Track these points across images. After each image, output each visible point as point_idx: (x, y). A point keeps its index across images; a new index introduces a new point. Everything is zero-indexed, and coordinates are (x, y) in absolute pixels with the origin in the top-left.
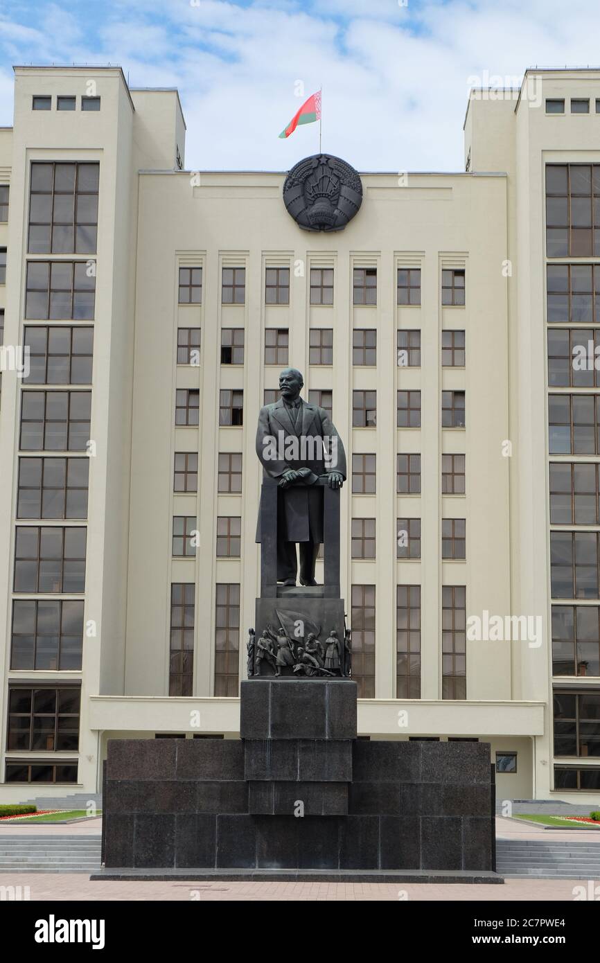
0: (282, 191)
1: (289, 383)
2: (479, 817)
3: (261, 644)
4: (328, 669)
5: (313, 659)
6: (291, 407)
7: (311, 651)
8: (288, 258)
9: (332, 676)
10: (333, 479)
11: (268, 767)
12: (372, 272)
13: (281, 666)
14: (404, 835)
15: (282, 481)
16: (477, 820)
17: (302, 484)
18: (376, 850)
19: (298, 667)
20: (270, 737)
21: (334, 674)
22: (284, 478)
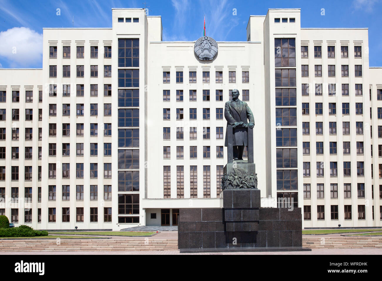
0: (194, 48)
1: (235, 94)
2: (298, 230)
3: (229, 178)
4: (251, 186)
5: (246, 183)
6: (236, 102)
7: (245, 180)
8: (196, 68)
9: (252, 188)
10: (251, 125)
11: (232, 217)
12: (221, 73)
13: (236, 185)
14: (274, 237)
15: (234, 126)
16: (297, 231)
17: (240, 127)
18: (266, 242)
19: (241, 185)
20: (233, 207)
21: (253, 187)
22: (235, 125)
